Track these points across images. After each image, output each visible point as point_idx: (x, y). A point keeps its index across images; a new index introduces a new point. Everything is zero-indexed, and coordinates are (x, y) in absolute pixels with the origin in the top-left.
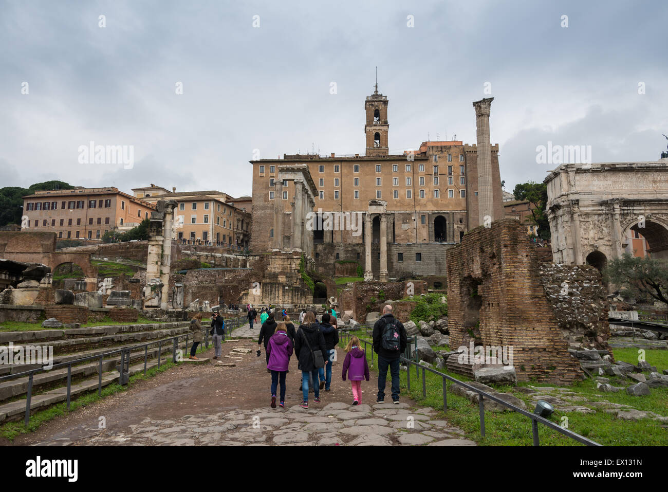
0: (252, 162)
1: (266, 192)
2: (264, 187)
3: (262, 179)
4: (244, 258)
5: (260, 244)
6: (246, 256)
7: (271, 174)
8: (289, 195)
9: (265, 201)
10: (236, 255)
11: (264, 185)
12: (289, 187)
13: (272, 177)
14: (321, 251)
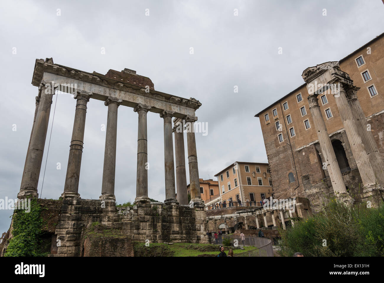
0: (257, 116)
1: (275, 138)
2: (273, 133)
3: (269, 126)
4: (250, 214)
5: (282, 194)
6: (252, 212)
7: (274, 118)
8: (296, 131)
9: (277, 146)
10: (239, 213)
11: (272, 131)
12: (293, 122)
13: (276, 120)
14: (350, 182)
